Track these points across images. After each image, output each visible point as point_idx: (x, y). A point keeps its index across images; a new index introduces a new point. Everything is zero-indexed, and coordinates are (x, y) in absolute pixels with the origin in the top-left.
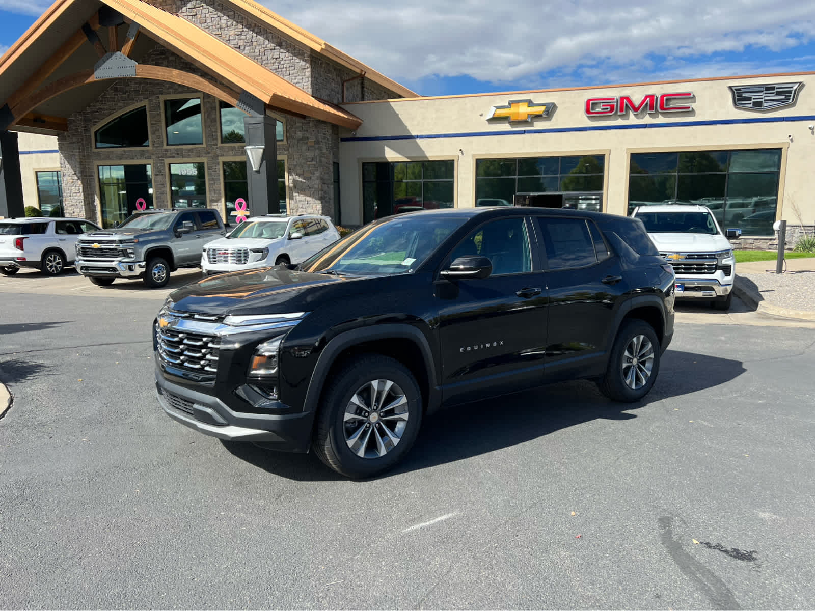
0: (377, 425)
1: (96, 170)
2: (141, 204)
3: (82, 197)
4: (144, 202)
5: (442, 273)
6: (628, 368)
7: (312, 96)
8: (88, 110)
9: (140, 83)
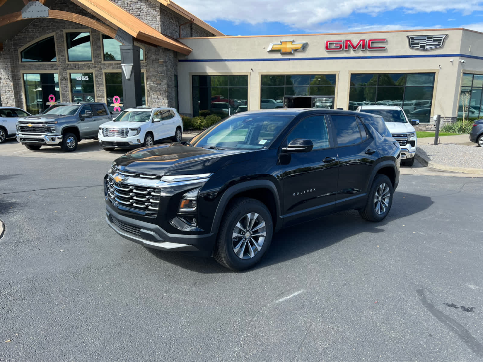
0: (249, 239)
1: (21, 76)
2: (52, 98)
3: (13, 93)
4: (54, 97)
5: (283, 149)
6: (377, 202)
7: (161, 34)
8: (16, 38)
9: (50, 22)
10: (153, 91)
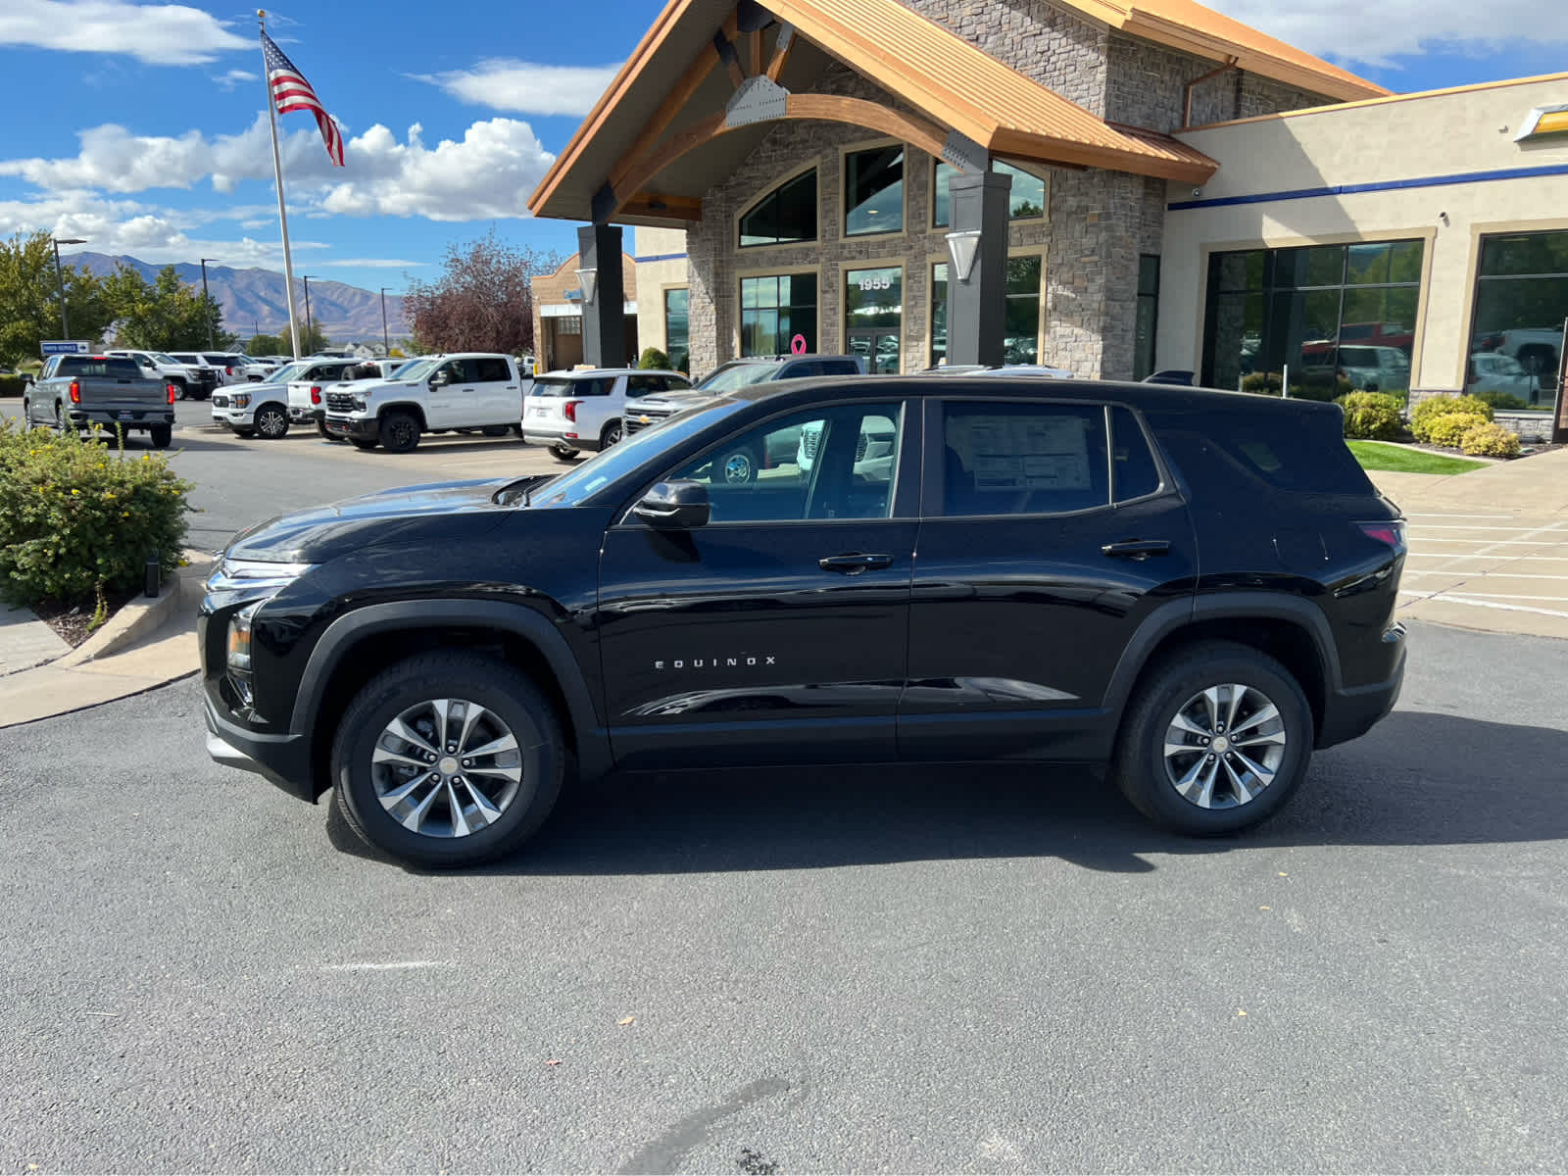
1: (737, 286)
2: (799, 344)
3: (714, 334)
4: (803, 341)
7: (1106, 123)
8: (733, 181)
10: (1061, 312)
